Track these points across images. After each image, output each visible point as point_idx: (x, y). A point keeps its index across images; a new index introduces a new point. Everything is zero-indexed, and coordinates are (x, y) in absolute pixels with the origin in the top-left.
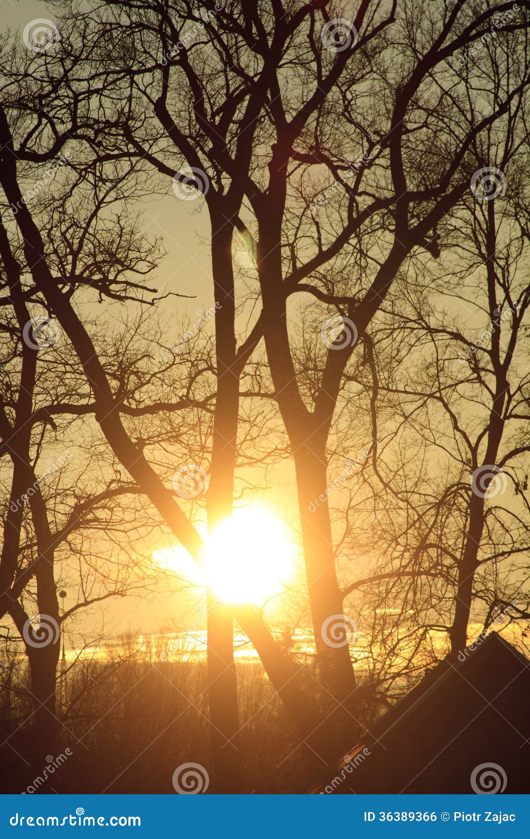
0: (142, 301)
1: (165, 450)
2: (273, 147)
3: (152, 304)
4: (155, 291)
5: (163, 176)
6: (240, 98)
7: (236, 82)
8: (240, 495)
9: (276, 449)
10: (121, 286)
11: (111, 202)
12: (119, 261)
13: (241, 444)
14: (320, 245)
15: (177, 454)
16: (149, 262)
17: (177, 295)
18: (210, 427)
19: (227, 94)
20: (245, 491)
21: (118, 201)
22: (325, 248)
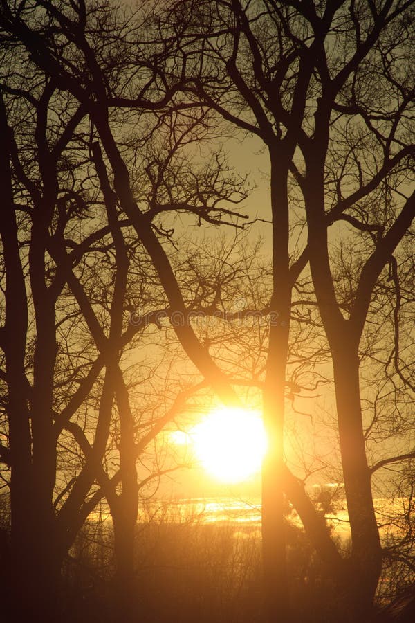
0: (236, 226)
1: (227, 348)
2: (318, 100)
3: (243, 228)
4: (246, 217)
5: (228, 122)
6: (291, 59)
7: (288, 45)
8: (315, 387)
9: (322, 349)
10: (217, 213)
11: (186, 143)
12: (216, 193)
13: (293, 345)
14: (361, 182)
15: (237, 352)
16: (241, 193)
17: (263, 221)
18: (266, 330)
19: (280, 56)
20: (320, 384)
21: (192, 143)
22: (365, 184)
